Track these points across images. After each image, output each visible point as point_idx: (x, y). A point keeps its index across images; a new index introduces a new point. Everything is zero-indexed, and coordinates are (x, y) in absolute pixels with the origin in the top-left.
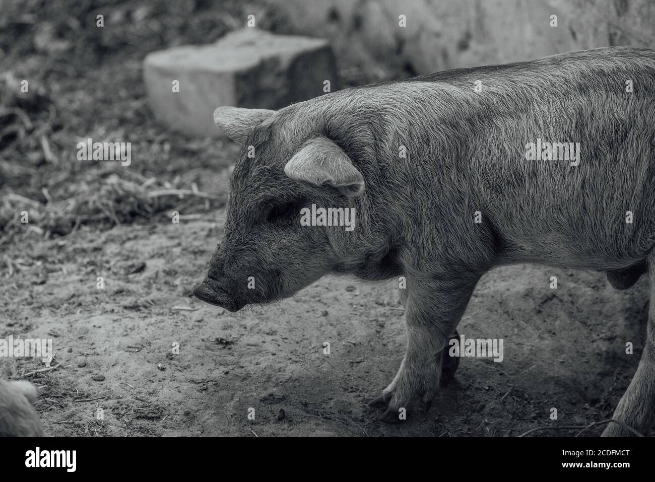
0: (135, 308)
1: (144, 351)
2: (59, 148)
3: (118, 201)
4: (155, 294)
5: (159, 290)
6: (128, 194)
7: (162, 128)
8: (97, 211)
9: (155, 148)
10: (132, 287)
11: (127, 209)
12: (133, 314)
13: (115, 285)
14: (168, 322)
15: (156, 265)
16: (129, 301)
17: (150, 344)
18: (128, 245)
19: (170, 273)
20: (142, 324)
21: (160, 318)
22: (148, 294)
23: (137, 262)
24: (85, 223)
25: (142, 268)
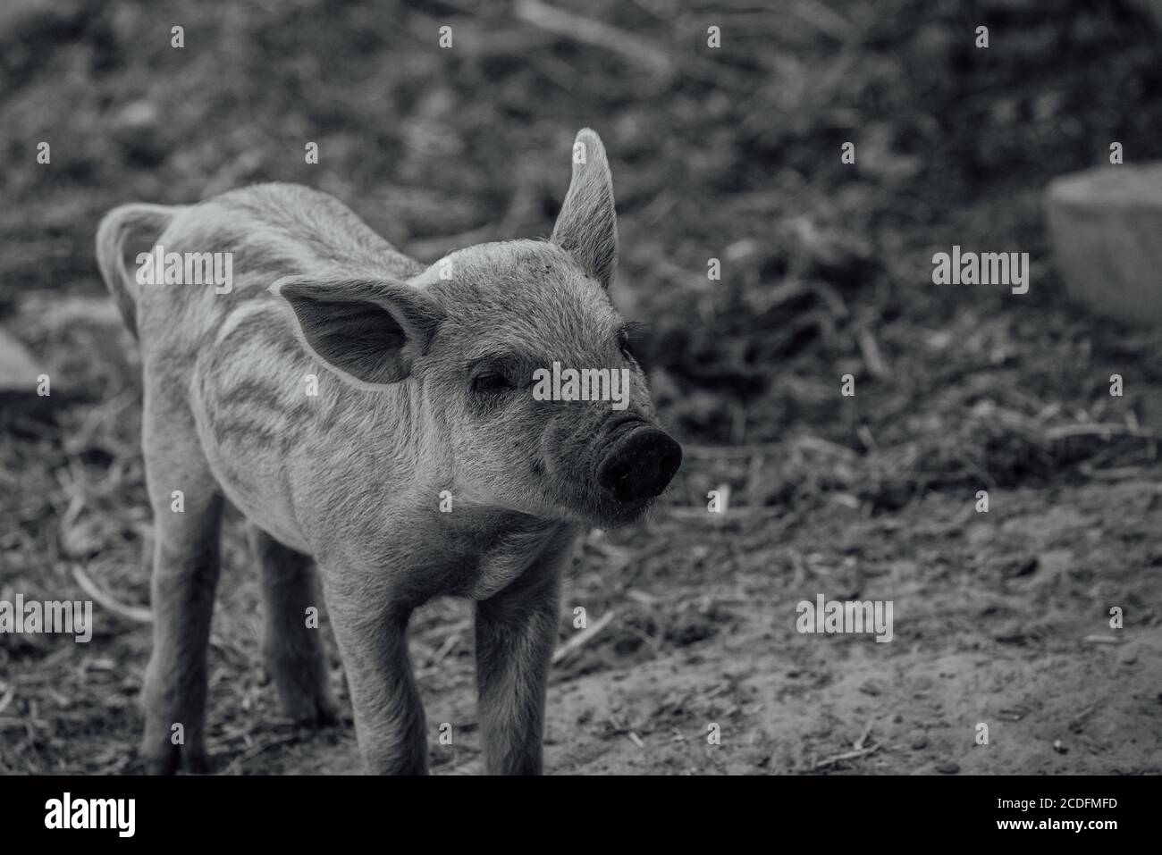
0: (1017, 640)
1: (1031, 718)
2: (892, 351)
3: (994, 445)
4: (1053, 615)
5: (1061, 606)
6: (1010, 435)
7: (1077, 311)
8: (955, 465)
9: (1064, 348)
10: (1013, 602)
11: (1007, 460)
12: (1012, 652)
13: (982, 597)
14: (1074, 664)
15: (1056, 562)
16: (1006, 627)
17: (1040, 705)
18: (1010, 526)
19: (1081, 576)
20: (1028, 669)
21: (1059, 658)
22: (1040, 614)
23: (1022, 557)
24: (934, 486)
25: (1031, 568)
